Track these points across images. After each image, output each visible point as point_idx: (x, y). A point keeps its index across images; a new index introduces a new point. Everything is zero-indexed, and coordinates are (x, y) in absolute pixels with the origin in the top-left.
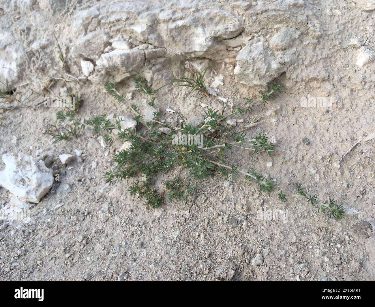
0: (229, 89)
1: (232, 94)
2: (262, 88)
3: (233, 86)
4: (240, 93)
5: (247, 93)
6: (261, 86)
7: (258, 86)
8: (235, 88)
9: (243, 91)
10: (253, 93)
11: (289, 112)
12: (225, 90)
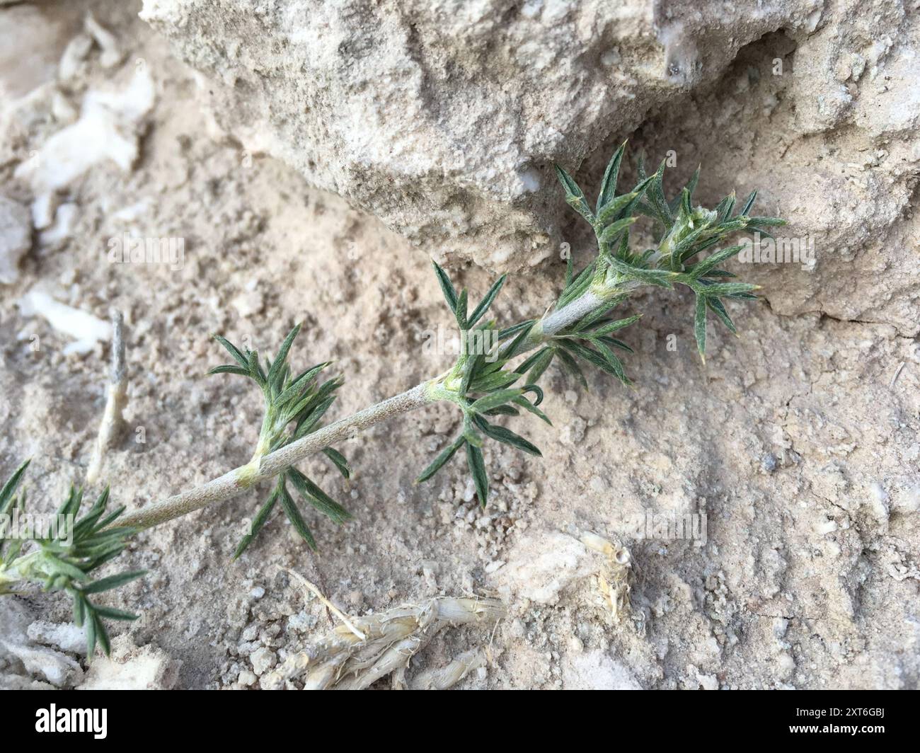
0: (168, 209)
1: (190, 271)
2: (473, 232)
3: (215, 186)
4: (273, 267)
5: (337, 270)
6: (462, 198)
7: (413, 192)
8: (231, 203)
9: (297, 240)
10: (398, 274)
11: (808, 568)
12: (127, 214)
